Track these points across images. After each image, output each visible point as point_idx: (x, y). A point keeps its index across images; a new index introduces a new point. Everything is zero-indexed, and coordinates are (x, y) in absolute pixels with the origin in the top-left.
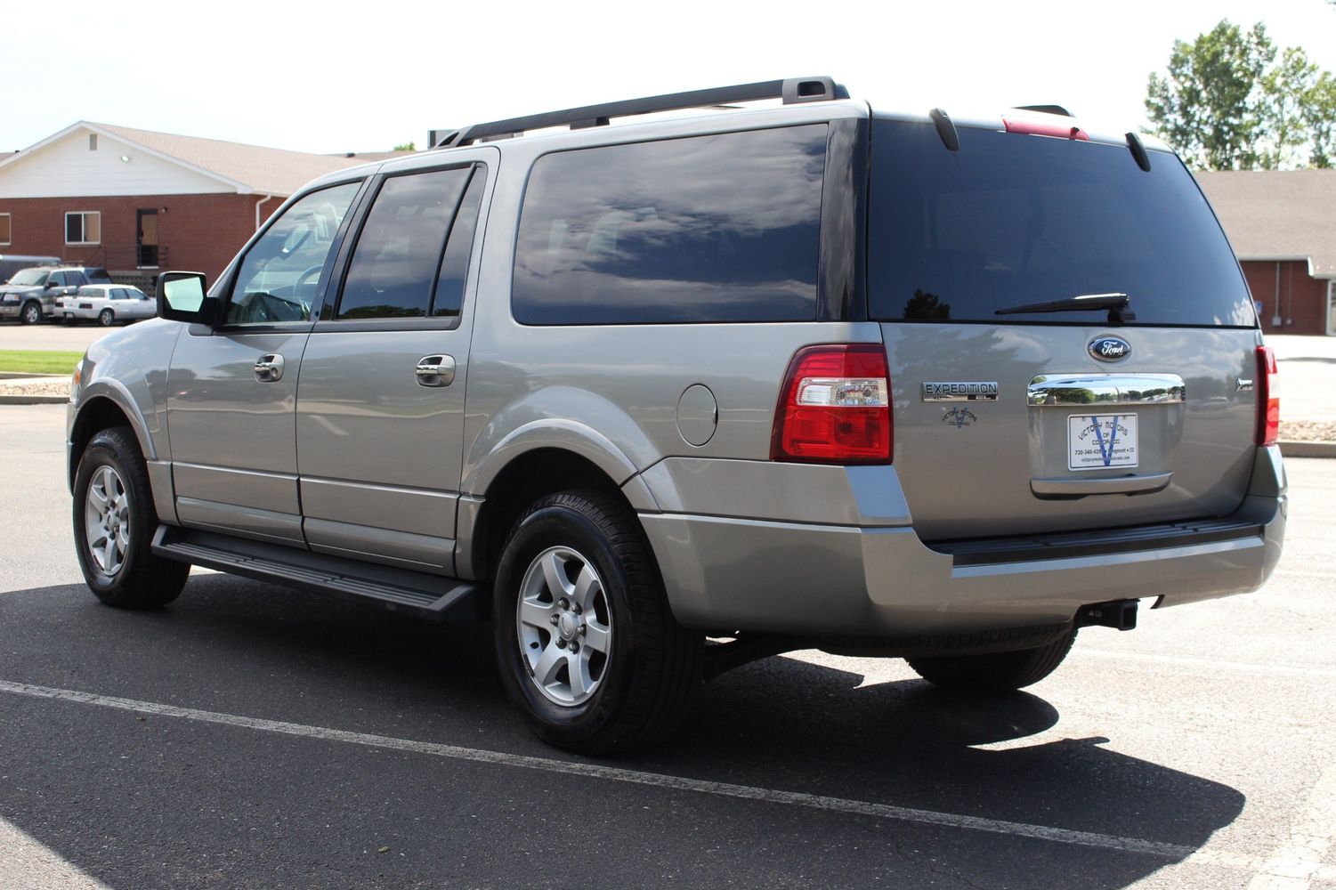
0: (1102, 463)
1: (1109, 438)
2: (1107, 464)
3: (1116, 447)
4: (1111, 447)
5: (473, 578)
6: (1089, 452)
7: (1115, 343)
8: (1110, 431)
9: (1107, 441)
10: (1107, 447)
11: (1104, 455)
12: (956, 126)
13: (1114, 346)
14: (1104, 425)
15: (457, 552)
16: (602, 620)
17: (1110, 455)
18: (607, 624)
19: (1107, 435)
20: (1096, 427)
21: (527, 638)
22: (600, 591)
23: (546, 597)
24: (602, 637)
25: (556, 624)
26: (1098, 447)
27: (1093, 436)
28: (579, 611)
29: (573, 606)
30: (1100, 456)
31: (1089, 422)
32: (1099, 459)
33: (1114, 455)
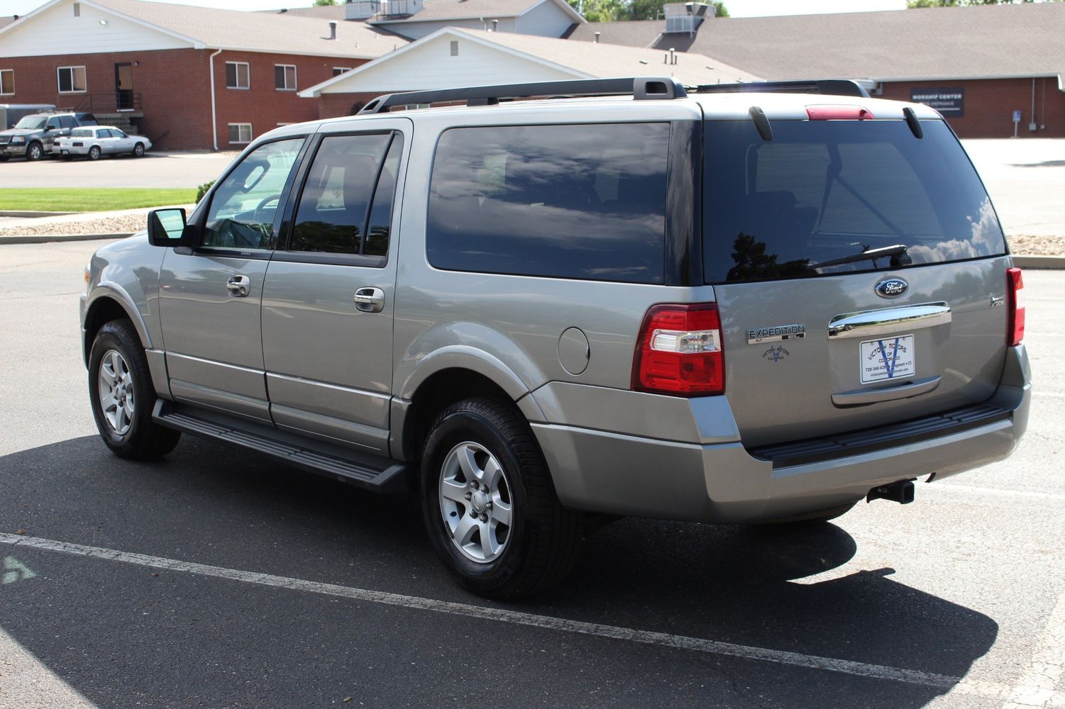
0: (887, 376)
1: (892, 356)
2: (891, 376)
3: (897, 362)
4: (894, 362)
5: (404, 460)
6: (876, 369)
7: (896, 283)
8: (892, 350)
9: (890, 359)
10: (890, 363)
11: (888, 370)
12: (769, 120)
13: (895, 286)
14: (888, 346)
15: (391, 439)
16: (504, 499)
17: (893, 369)
18: (509, 503)
19: (891, 353)
20: (882, 348)
21: (447, 508)
22: (502, 477)
23: (460, 478)
24: (505, 512)
25: (469, 500)
26: (884, 364)
27: (880, 355)
28: (487, 491)
29: (482, 487)
30: (885, 370)
31: (876, 345)
32: (884, 373)
33: (895, 369)
